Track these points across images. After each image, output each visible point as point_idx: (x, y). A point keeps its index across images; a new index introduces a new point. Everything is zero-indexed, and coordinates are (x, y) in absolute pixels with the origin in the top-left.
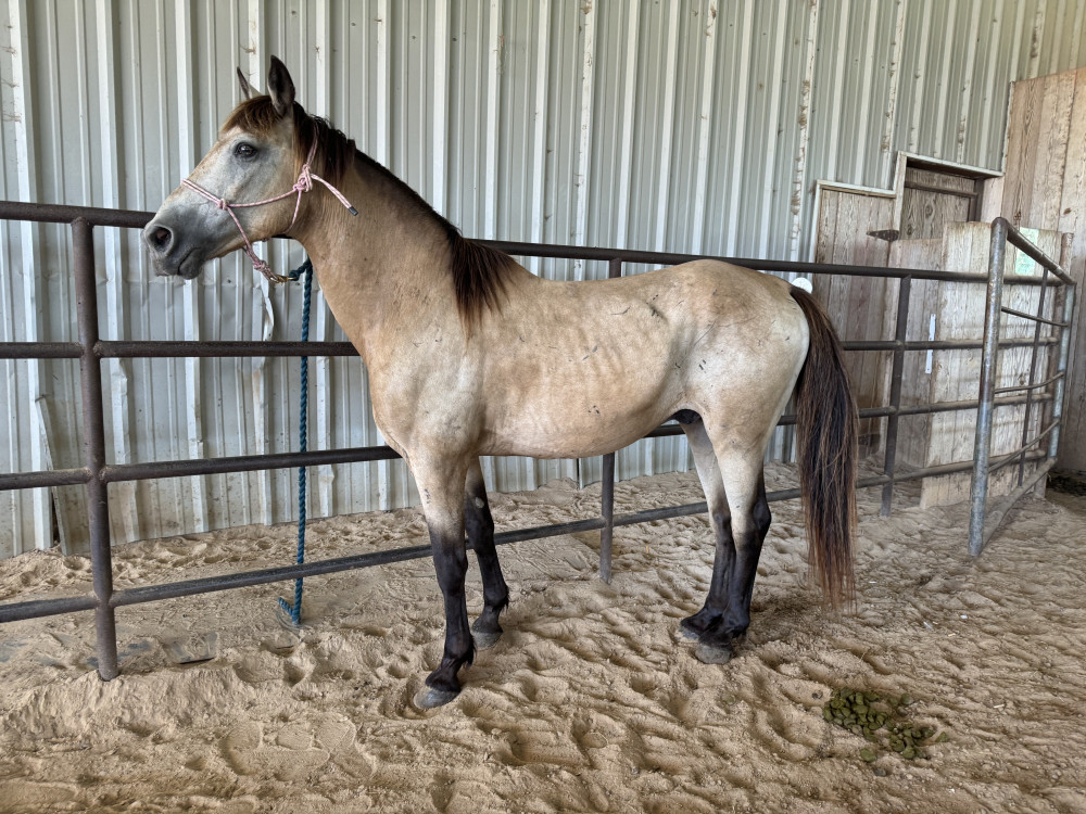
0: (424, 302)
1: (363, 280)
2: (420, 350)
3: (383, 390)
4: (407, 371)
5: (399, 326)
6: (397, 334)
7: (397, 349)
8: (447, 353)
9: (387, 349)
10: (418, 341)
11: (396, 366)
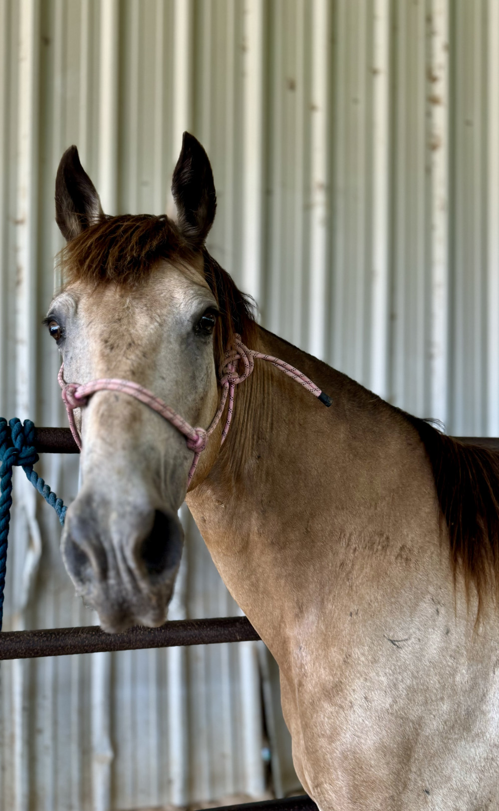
0: (399, 556)
1: (284, 530)
2: (405, 654)
3: (331, 739)
4: (381, 701)
5: (354, 608)
6: (353, 623)
7: (356, 652)
8: (463, 660)
9: (335, 655)
10: (401, 635)
11: (356, 691)
